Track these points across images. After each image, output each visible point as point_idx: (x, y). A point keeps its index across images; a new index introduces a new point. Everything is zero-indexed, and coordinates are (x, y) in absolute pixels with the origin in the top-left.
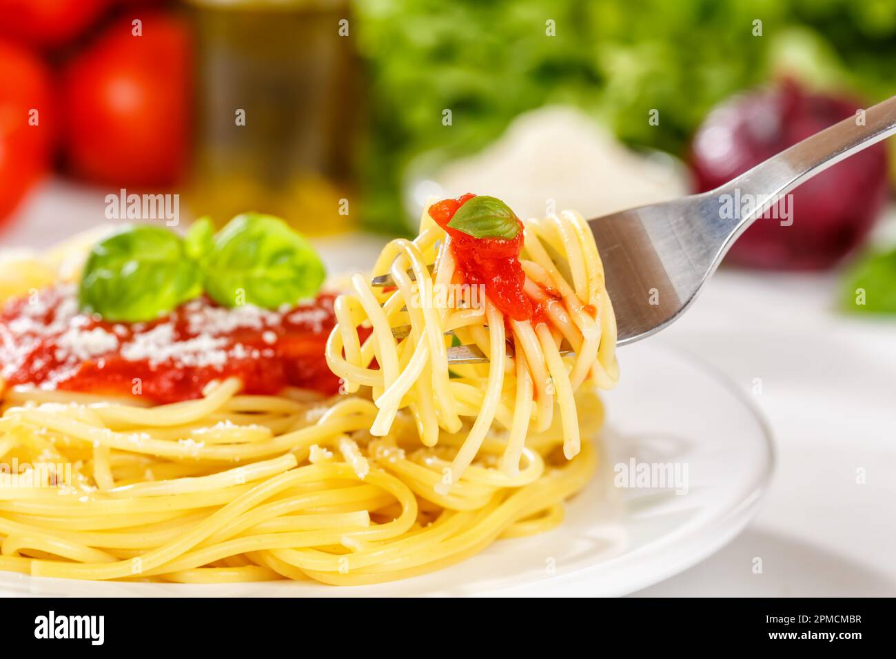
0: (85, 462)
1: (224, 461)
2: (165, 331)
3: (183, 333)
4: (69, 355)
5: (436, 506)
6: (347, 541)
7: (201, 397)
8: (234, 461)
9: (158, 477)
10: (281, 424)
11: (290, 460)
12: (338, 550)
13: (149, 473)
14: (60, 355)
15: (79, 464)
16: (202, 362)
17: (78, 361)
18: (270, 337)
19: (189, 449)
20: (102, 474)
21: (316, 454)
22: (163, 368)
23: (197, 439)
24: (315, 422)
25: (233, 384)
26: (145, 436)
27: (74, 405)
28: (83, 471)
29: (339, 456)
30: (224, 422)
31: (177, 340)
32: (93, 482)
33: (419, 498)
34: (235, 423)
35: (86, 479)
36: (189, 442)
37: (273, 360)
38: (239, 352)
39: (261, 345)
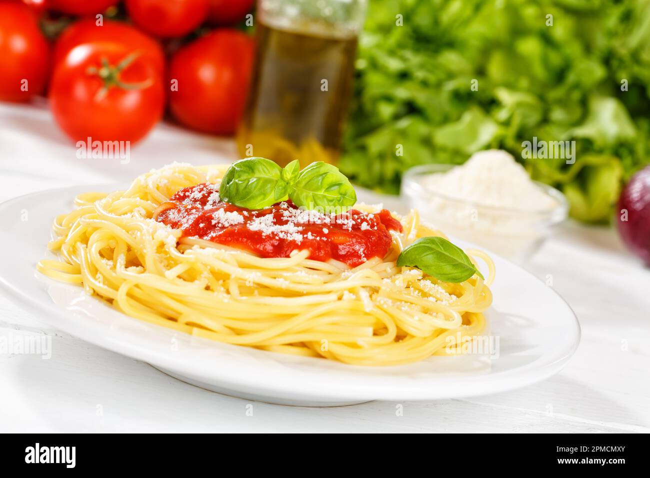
0: (224, 281)
1: (297, 292)
2: (270, 218)
3: (279, 220)
4: (219, 223)
5: (406, 332)
6: (360, 342)
7: (288, 256)
8: (303, 292)
9: (261, 294)
10: (328, 277)
11: (334, 297)
12: (354, 346)
13: (256, 292)
14: (213, 222)
15: (221, 282)
16: (290, 238)
17: (223, 227)
18: (326, 231)
19: (280, 283)
20: (234, 289)
21: (347, 296)
22: (269, 238)
23: (286, 279)
24: (346, 279)
25: (305, 253)
26: (259, 274)
27: (223, 251)
28: (223, 285)
29: (358, 299)
30: (301, 271)
31: (275, 223)
32: (228, 292)
33: (398, 327)
34: (307, 273)
35: (225, 290)
36: (281, 280)
37: (326, 243)
38: (310, 236)
39: (321, 234)
